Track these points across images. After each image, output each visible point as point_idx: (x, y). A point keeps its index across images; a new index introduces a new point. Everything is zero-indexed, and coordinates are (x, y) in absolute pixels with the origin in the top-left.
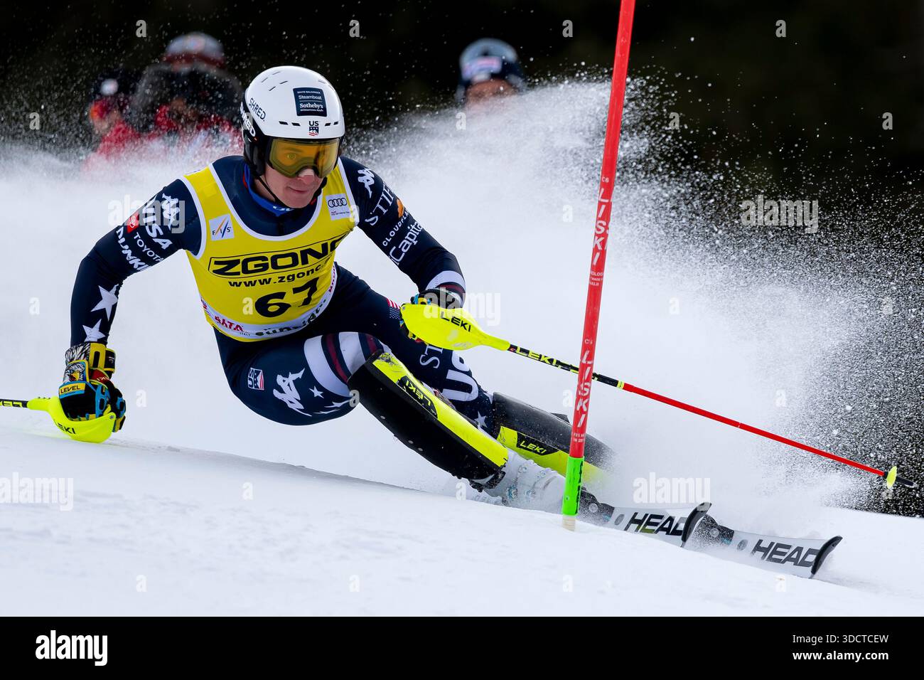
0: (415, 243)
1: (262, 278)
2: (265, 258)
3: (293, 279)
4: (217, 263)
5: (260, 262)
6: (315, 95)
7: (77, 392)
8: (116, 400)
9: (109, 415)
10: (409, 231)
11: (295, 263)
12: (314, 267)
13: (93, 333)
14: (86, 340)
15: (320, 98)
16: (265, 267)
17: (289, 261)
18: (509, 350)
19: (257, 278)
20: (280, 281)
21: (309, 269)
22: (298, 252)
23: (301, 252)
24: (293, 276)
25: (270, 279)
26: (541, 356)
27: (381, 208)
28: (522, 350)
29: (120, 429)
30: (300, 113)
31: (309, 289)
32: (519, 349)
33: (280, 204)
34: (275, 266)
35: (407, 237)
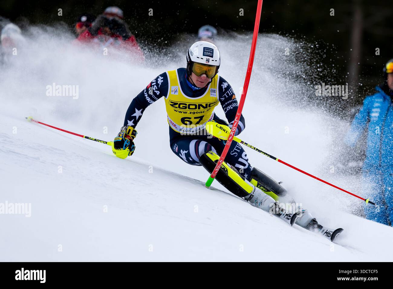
0: (232, 108)
1: (184, 111)
2: (186, 105)
3: (195, 113)
4: (171, 102)
5: (184, 105)
6: (210, 50)
7: (119, 140)
8: (131, 146)
9: (127, 150)
10: (232, 104)
11: (196, 108)
12: (202, 111)
13: (130, 123)
14: (128, 125)
15: (212, 51)
16: (186, 108)
17: (194, 107)
18: (241, 142)
19: (183, 111)
20: (190, 113)
21: (201, 111)
22: (197, 104)
23: (198, 105)
24: (195, 112)
25: (187, 112)
26: (251, 146)
27: (226, 95)
28: (245, 143)
29: (131, 155)
30: (204, 55)
31: (200, 119)
32: (244, 143)
33: (195, 86)
34: (189, 108)
35: (230, 106)
